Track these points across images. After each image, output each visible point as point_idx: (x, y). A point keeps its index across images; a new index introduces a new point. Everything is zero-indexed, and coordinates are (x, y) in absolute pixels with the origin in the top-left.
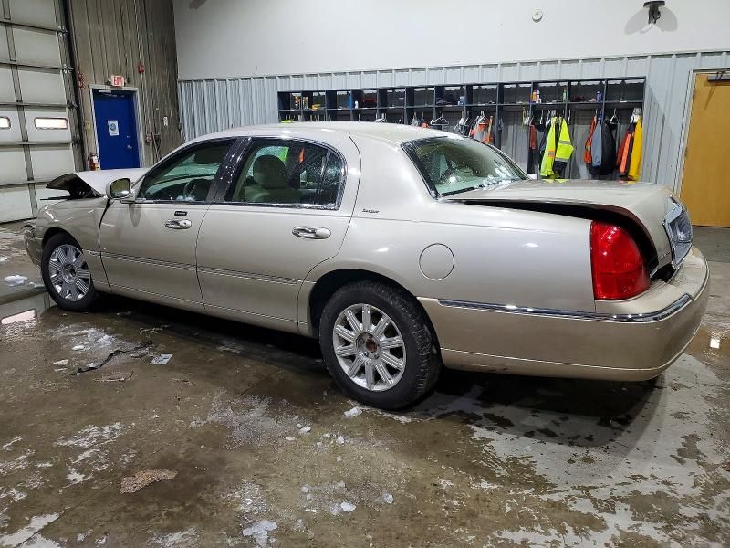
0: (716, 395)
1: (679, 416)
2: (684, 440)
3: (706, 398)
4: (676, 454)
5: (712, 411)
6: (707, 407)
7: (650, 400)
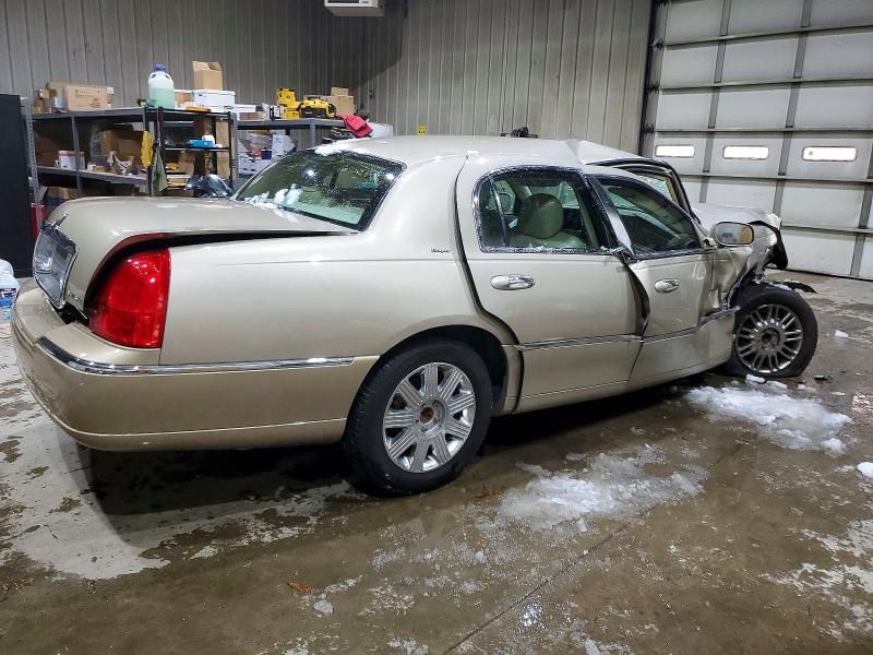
0: (12, 519)
1: (39, 471)
2: (19, 453)
3: (23, 508)
4: (18, 440)
5: (6, 495)
6: (16, 498)
7: (81, 473)
